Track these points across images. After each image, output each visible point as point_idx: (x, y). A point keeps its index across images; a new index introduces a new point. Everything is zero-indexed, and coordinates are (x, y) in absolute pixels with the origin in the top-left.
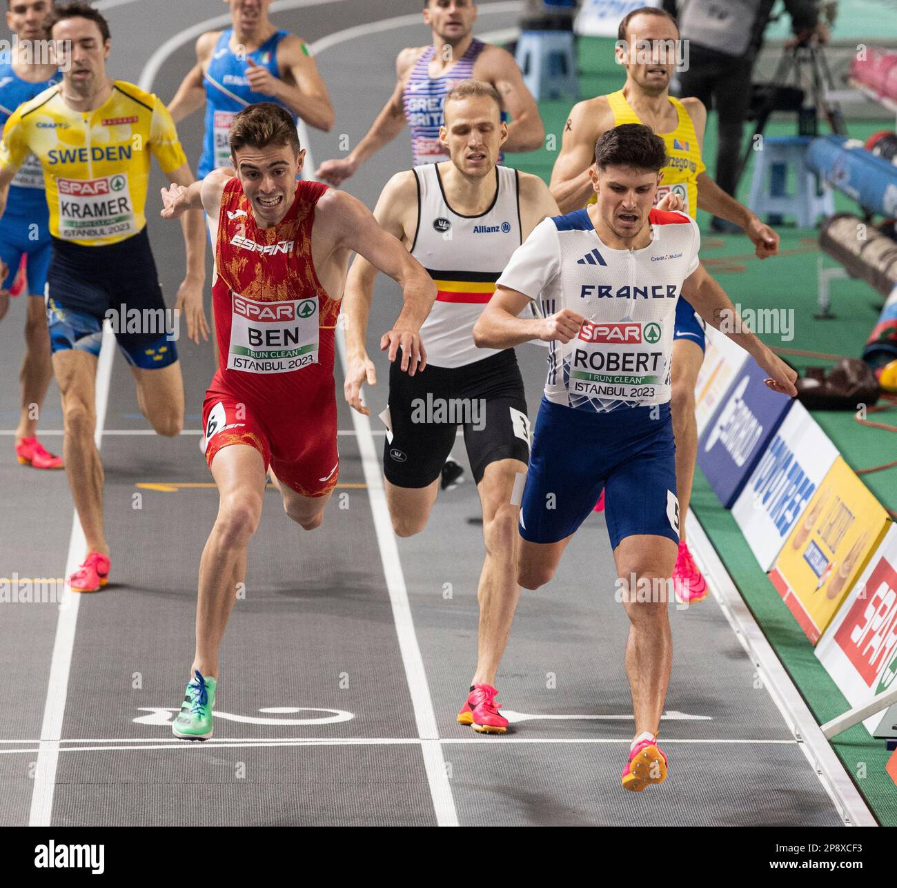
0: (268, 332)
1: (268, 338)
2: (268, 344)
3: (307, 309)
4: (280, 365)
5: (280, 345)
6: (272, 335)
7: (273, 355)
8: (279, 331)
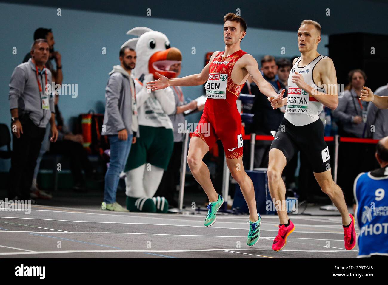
0: (212, 84)
1: (212, 86)
2: (211, 88)
3: (223, 78)
4: (214, 96)
5: (214, 89)
6: (212, 85)
7: (213, 92)
8: (214, 84)
